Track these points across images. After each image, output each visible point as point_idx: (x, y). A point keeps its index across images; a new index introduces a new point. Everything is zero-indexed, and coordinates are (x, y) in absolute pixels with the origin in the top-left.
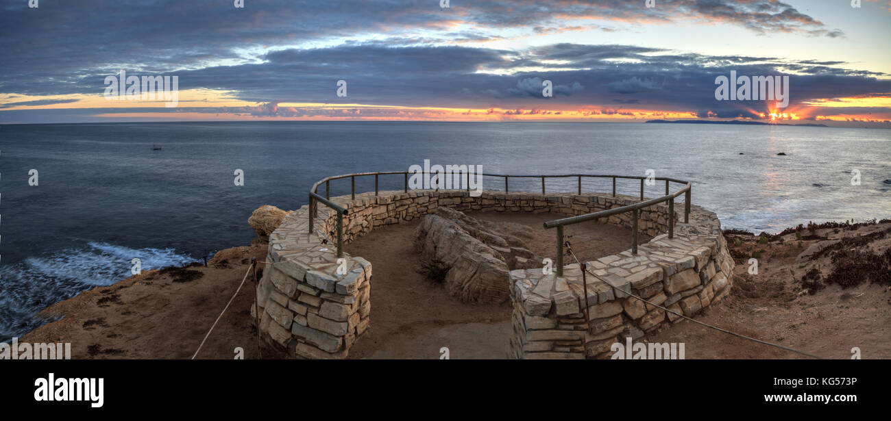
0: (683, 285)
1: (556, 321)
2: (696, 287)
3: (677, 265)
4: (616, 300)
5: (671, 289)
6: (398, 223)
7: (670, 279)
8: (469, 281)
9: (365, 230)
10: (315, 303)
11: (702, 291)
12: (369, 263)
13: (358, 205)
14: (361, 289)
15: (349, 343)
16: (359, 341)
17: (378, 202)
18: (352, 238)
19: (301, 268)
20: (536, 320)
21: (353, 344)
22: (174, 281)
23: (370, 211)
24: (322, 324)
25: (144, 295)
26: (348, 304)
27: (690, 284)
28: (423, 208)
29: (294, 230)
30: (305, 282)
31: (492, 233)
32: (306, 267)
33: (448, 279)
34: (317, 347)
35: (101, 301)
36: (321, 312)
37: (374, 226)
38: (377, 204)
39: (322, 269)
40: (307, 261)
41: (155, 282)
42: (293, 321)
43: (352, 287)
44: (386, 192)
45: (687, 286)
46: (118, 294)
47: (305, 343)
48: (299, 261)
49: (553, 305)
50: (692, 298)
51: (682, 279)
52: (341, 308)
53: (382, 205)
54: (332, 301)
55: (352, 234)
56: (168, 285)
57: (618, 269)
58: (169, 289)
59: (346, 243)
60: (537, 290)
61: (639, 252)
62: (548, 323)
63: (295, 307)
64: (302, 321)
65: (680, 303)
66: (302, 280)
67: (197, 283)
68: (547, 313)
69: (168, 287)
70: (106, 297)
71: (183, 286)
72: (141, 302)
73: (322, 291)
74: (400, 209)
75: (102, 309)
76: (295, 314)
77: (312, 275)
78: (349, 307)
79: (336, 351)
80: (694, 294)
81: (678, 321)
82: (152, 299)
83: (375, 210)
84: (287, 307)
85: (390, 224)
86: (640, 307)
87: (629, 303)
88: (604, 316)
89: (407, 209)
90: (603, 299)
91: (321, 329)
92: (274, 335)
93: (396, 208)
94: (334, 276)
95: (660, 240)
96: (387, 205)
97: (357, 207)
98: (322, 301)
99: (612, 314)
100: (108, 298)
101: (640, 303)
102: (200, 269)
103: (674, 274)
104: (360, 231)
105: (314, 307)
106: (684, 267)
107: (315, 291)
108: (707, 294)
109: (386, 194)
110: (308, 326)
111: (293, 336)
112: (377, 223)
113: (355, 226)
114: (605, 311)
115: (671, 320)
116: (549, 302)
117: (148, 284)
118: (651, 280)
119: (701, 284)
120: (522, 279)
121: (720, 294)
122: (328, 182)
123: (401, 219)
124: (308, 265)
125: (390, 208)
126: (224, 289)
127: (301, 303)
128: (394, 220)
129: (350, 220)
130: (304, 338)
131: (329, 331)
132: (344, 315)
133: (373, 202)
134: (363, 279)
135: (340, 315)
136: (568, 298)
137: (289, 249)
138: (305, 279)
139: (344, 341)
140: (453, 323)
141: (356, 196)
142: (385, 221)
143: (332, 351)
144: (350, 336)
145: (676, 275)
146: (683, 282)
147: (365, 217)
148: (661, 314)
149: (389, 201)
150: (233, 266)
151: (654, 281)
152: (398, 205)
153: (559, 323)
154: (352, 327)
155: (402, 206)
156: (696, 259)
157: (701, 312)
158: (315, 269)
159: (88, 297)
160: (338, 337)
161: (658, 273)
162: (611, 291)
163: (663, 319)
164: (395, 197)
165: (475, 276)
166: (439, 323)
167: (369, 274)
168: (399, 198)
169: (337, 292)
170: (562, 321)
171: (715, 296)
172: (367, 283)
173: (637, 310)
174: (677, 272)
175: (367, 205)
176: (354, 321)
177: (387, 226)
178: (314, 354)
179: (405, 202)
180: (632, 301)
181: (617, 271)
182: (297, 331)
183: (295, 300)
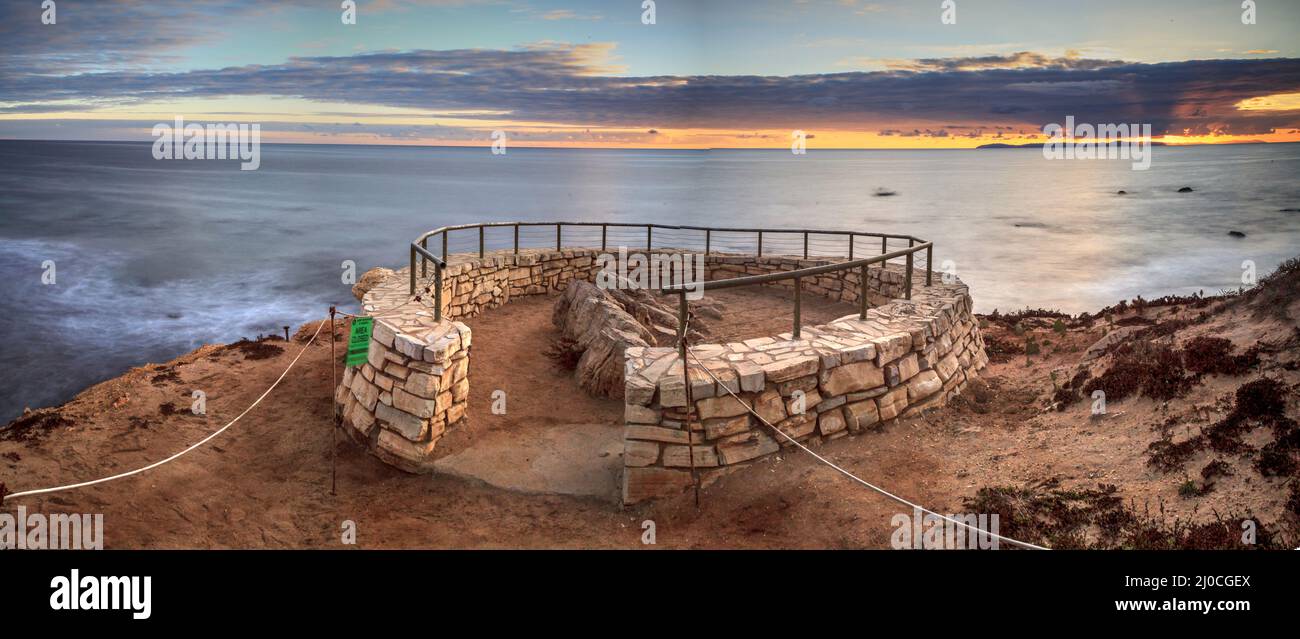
0: (851, 384)
1: (660, 414)
2: (874, 388)
3: (842, 354)
4: (742, 393)
5: (829, 387)
6: (546, 293)
7: (830, 373)
8: (601, 366)
9: (497, 300)
10: (401, 374)
11: (882, 395)
12: (468, 329)
13: (487, 265)
14: (455, 359)
15: (436, 432)
16: (450, 433)
17: (518, 263)
18: (477, 309)
19: (390, 331)
20: (635, 410)
21: (442, 435)
22: (246, 358)
23: (505, 274)
24: (407, 403)
25: (209, 374)
26: (436, 376)
27: (862, 383)
28: (583, 274)
29: (393, 290)
30: (393, 349)
31: (664, 310)
32: (396, 330)
33: (580, 366)
34: (400, 435)
35: (155, 380)
36: (409, 386)
37: (510, 296)
38: (515, 264)
39: (413, 333)
40: (399, 323)
41: (222, 359)
42: (379, 400)
43: (441, 353)
44: (530, 249)
45: (856, 386)
46: (177, 371)
47: (389, 429)
48: (390, 324)
49: (657, 391)
50: (864, 404)
51: (849, 374)
52: (427, 380)
53: (524, 267)
54: (419, 372)
55: (477, 304)
56: (239, 362)
57: (763, 355)
58: (240, 367)
59: (469, 316)
60: (645, 373)
61: (803, 334)
62: (650, 415)
63: (381, 381)
64: (386, 399)
65: (843, 410)
66: (390, 346)
67: (275, 362)
68: (649, 402)
69: (239, 365)
70: (162, 374)
71: (257, 365)
72: (205, 383)
73: (410, 359)
74: (550, 273)
75: (159, 389)
76: (381, 390)
77: (400, 338)
78: (437, 380)
79: (419, 439)
80: (868, 399)
81: (836, 436)
82: (219, 379)
83: (512, 273)
84: (373, 382)
85: (534, 294)
86: (777, 408)
87: (760, 401)
88: (723, 415)
89: (559, 274)
90: (722, 392)
91: (406, 409)
92: (356, 423)
93: (544, 271)
94: (425, 341)
95: (845, 321)
96: (531, 267)
97: (485, 268)
98: (410, 371)
99: (736, 414)
100: (165, 376)
101: (777, 401)
102: (279, 344)
103: (836, 366)
104: (490, 301)
105: (400, 380)
106: (857, 358)
107: (403, 358)
108: (891, 403)
109: (529, 252)
110: (392, 406)
111: (377, 420)
112: (515, 292)
113: (482, 294)
114: (725, 408)
115: (824, 433)
116: (652, 386)
117: (213, 361)
118: (797, 371)
119: (885, 385)
120: (635, 358)
121: (923, 403)
122: (444, 232)
123: (550, 287)
124: (400, 328)
125: (535, 271)
126: (308, 371)
127: (388, 375)
128: (540, 289)
129: (475, 285)
130: (387, 423)
131: (413, 411)
132: (430, 390)
133: (510, 262)
134: (458, 348)
135: (426, 388)
136: (677, 385)
137: (382, 312)
138: (393, 344)
139: (430, 426)
140: (568, 422)
141: (484, 252)
142: (527, 290)
143: (415, 439)
144: (438, 422)
145: (839, 369)
146: (851, 380)
147: (497, 283)
148: (810, 422)
149: (533, 262)
150: (322, 343)
151: (801, 374)
152: (546, 268)
153: (664, 417)
154: (440, 409)
155: (553, 269)
156: (877, 347)
157: (880, 426)
158: (405, 333)
159: (139, 375)
160: (421, 419)
161: (808, 364)
162: (736, 381)
163: (811, 430)
164: (542, 256)
165: (608, 360)
166: (551, 422)
167: (467, 342)
168: (548, 258)
169: (423, 360)
170: (668, 415)
171: (911, 406)
172: (464, 353)
173: (772, 411)
174: (842, 364)
175: (501, 266)
176: (443, 402)
177: (530, 296)
178: (396, 445)
179: (557, 264)
180: (766, 398)
181: (757, 357)
182: (381, 414)
183: (382, 372)
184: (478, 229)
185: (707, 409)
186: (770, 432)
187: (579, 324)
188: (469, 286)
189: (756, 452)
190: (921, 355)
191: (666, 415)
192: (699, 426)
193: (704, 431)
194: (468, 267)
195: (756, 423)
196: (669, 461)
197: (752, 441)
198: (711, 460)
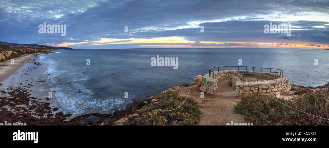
0: (263, 88)
4: (249, 87)
7: (260, 86)
9: (221, 78)
10: (209, 85)
11: (267, 90)
13: (219, 73)
14: (216, 83)
15: (214, 91)
16: (216, 91)
23: (222, 74)
24: (210, 88)
26: (214, 85)
32: (209, 80)
33: (232, 85)
34: (210, 91)
36: (211, 86)
39: (211, 80)
43: (214, 82)
44: (227, 71)
46: (176, 89)
50: (265, 90)
62: (238, 88)
63: (207, 86)
66: (208, 82)
71: (187, 87)
73: (211, 83)
76: (207, 87)
79: (212, 92)
85: (227, 78)
96: (226, 73)
106: (264, 85)
109: (226, 71)
112: (224, 77)
114: (247, 88)
116: (239, 85)
117: (180, 87)
120: (237, 82)
121: (274, 92)
122: (213, 68)
125: (227, 74)
128: (228, 77)
133: (223, 73)
136: (241, 85)
140: (230, 91)
141: (219, 71)
147: (221, 76)
154: (214, 88)
155: (230, 74)
160: (212, 90)
161: (257, 84)
162: (248, 85)
165: (235, 84)
166: (228, 91)
167: (217, 81)
168: (229, 72)
169: (212, 83)
174: (262, 85)
175: (222, 73)
176: (215, 88)
177: (226, 78)
178: (209, 92)
179: (231, 73)
180: (252, 87)
181: (252, 83)
182: (207, 89)
183: (207, 85)
184: (218, 68)
185: (245, 88)
186: (252, 91)
187: (232, 81)
188: (217, 76)
189: (250, 93)
190: (274, 86)
191: (240, 88)
192: (244, 89)
193: (244, 90)
194: (217, 73)
195: (250, 90)
196: (240, 92)
197: (250, 92)
198: (245, 93)
